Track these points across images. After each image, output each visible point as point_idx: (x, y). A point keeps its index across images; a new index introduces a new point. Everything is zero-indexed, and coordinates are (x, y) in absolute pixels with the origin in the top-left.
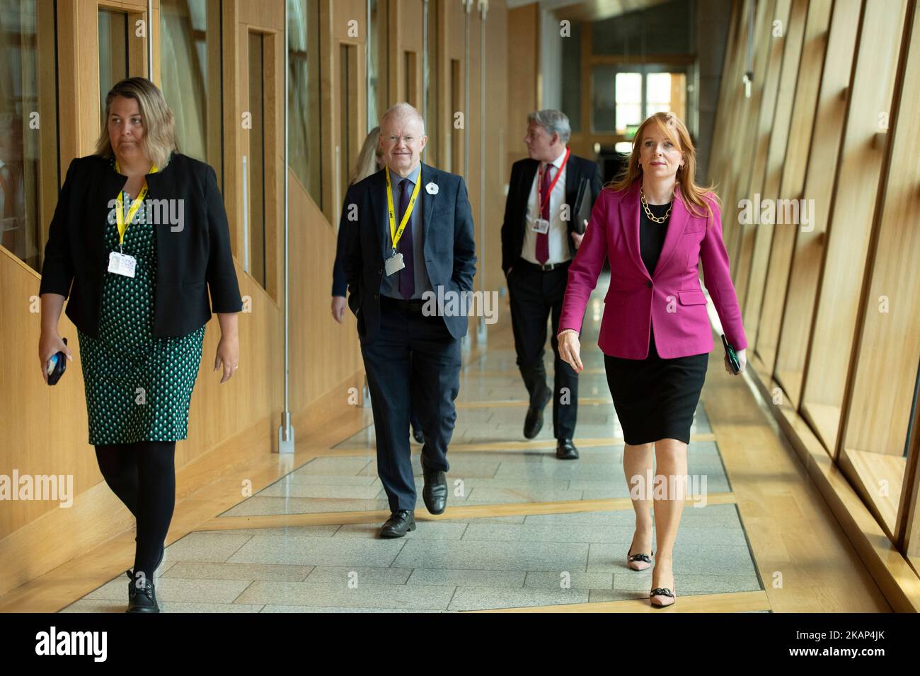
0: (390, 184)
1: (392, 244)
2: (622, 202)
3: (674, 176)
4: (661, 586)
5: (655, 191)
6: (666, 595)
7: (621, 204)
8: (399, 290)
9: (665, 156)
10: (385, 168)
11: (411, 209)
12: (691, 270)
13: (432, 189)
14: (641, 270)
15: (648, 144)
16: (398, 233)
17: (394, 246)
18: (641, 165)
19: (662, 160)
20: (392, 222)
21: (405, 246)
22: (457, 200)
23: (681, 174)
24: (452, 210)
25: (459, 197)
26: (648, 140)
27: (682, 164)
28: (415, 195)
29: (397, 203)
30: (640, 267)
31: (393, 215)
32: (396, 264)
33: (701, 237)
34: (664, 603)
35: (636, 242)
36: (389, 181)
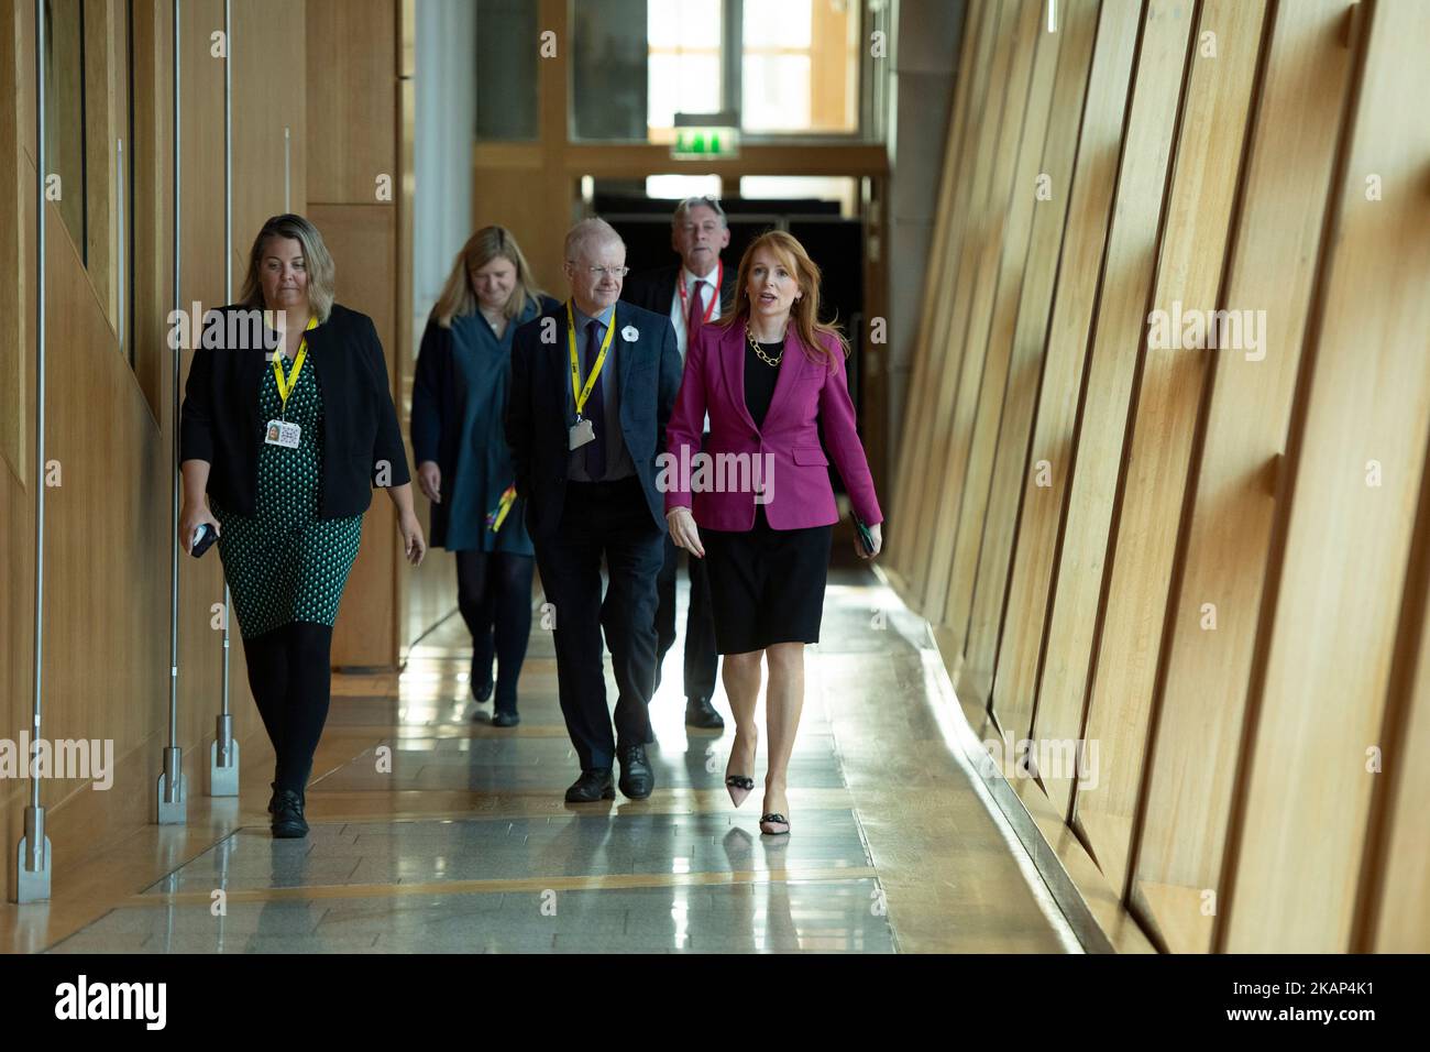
0: (573, 327)
1: (576, 408)
2: (724, 339)
3: (788, 311)
4: (774, 811)
5: (763, 327)
6: (779, 822)
7: (723, 343)
8: (586, 469)
9: (777, 287)
10: (566, 305)
11: (601, 361)
12: (806, 424)
13: (630, 334)
14: (745, 419)
15: (759, 270)
16: (584, 393)
17: (579, 410)
18: (748, 295)
19: (774, 291)
20: (576, 379)
21: (594, 409)
22: (663, 348)
23: (797, 309)
24: (656, 364)
25: (665, 346)
26: (758, 266)
27: (799, 295)
28: (607, 342)
29: (583, 354)
30: (742, 415)
31: (577, 369)
32: (582, 434)
33: (820, 384)
34: (775, 831)
35: (739, 386)
36: (572, 323)
